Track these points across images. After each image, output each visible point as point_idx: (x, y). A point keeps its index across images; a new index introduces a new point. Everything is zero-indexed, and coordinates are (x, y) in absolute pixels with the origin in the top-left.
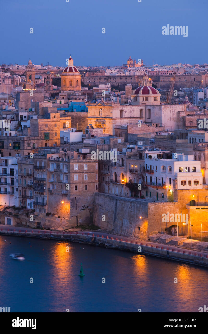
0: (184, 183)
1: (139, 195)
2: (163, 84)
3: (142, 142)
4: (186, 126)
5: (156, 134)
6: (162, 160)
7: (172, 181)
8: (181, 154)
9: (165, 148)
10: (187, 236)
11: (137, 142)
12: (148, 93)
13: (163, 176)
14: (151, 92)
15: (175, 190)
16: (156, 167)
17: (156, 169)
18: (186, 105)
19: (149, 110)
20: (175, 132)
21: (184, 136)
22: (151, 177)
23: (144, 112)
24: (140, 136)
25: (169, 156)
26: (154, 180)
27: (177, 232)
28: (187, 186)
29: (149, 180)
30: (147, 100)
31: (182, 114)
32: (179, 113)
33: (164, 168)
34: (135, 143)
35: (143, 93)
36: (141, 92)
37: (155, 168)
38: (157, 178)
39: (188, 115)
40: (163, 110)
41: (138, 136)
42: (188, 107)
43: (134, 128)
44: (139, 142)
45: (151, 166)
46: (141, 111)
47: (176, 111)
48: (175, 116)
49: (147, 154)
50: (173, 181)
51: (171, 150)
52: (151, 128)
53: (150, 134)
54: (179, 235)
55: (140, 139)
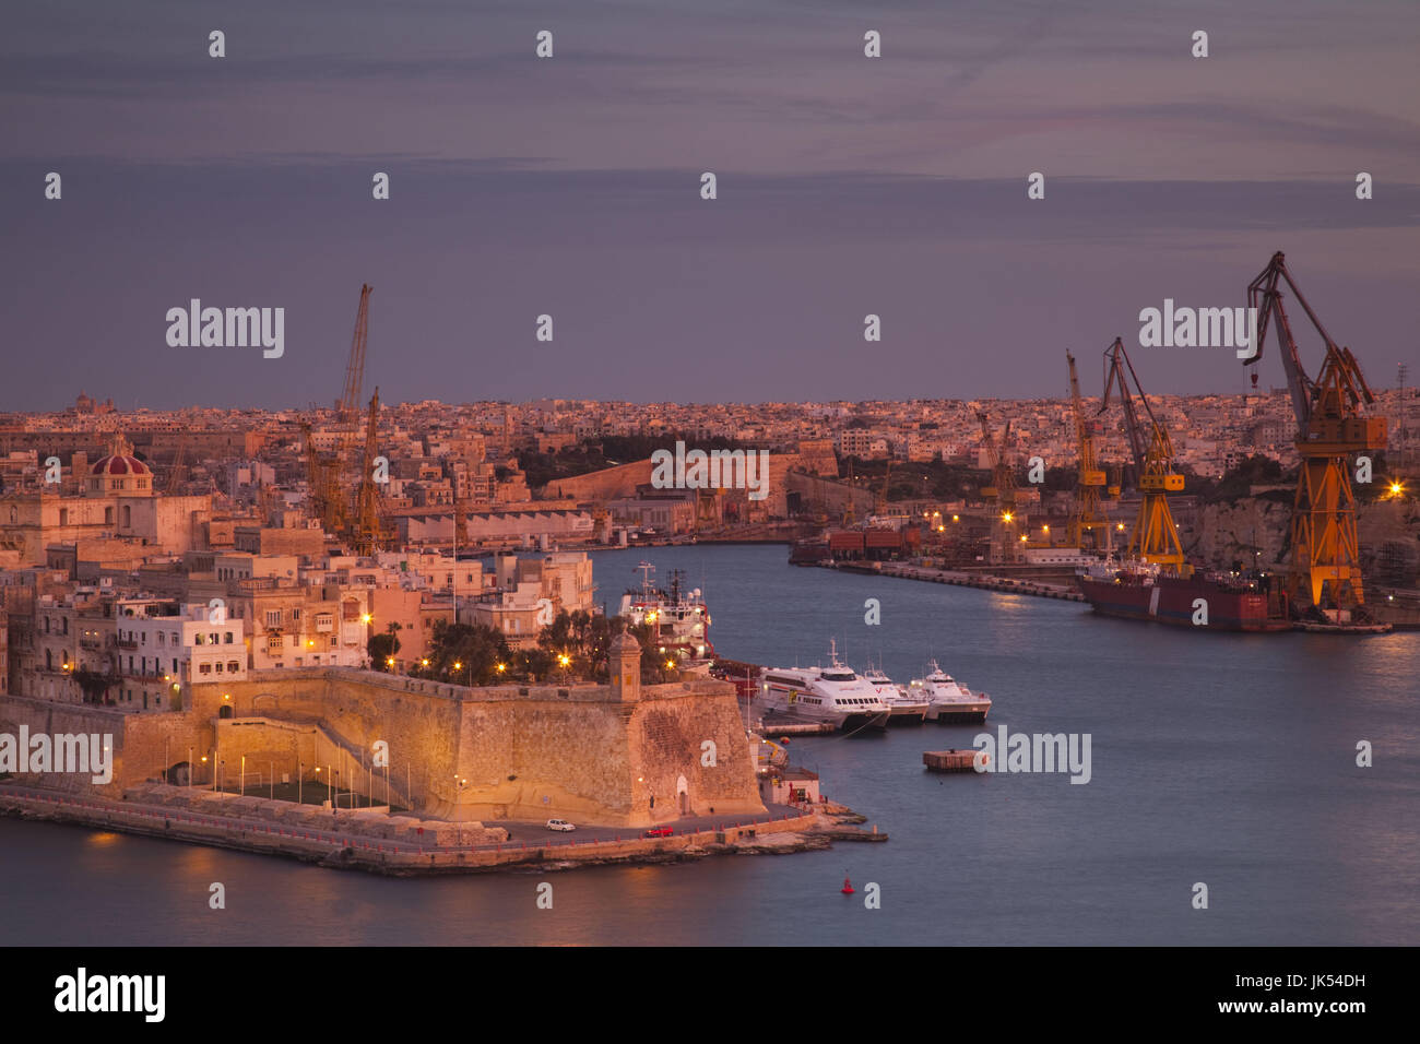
0: (205, 668)
1: (103, 698)
2: (158, 451)
3: (110, 580)
4: (212, 542)
5: (142, 562)
6: (158, 618)
7: (179, 665)
8: (198, 605)
9: (164, 593)
10: (210, 786)
11: (99, 580)
12: (124, 470)
13: (158, 654)
14: (130, 468)
15: (187, 685)
16: (144, 634)
17: (144, 639)
18: (210, 496)
19: (127, 508)
20: (186, 555)
21: (205, 564)
22: (131, 658)
23: (114, 512)
24: (107, 567)
25: (172, 611)
26: (137, 665)
27: (190, 776)
28: (213, 676)
29: (126, 665)
30: (122, 487)
31: (202, 518)
32: (194, 514)
33: (162, 637)
34: (95, 583)
35: (113, 471)
36: (107, 468)
37: (140, 636)
38: (144, 659)
39: (214, 520)
40: (159, 509)
41: (102, 567)
42: (215, 501)
43: (93, 548)
44: (102, 581)
45: (131, 634)
46: (108, 510)
47: (188, 511)
48: (186, 522)
49: (121, 606)
50: (181, 666)
51: (179, 596)
52: (132, 548)
53: (129, 561)
54: (194, 784)
55: (107, 574)
